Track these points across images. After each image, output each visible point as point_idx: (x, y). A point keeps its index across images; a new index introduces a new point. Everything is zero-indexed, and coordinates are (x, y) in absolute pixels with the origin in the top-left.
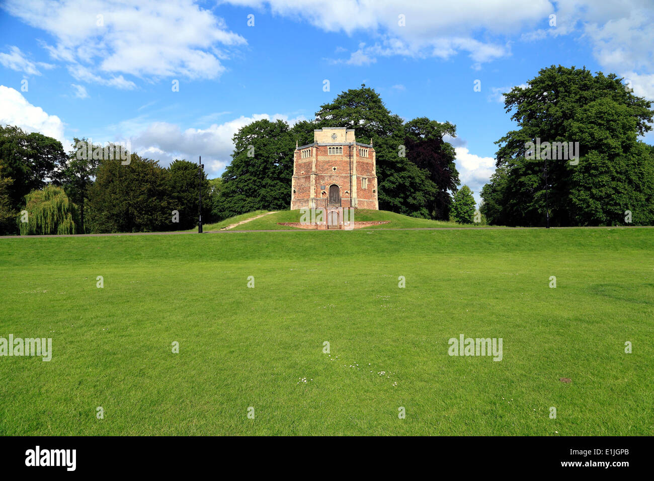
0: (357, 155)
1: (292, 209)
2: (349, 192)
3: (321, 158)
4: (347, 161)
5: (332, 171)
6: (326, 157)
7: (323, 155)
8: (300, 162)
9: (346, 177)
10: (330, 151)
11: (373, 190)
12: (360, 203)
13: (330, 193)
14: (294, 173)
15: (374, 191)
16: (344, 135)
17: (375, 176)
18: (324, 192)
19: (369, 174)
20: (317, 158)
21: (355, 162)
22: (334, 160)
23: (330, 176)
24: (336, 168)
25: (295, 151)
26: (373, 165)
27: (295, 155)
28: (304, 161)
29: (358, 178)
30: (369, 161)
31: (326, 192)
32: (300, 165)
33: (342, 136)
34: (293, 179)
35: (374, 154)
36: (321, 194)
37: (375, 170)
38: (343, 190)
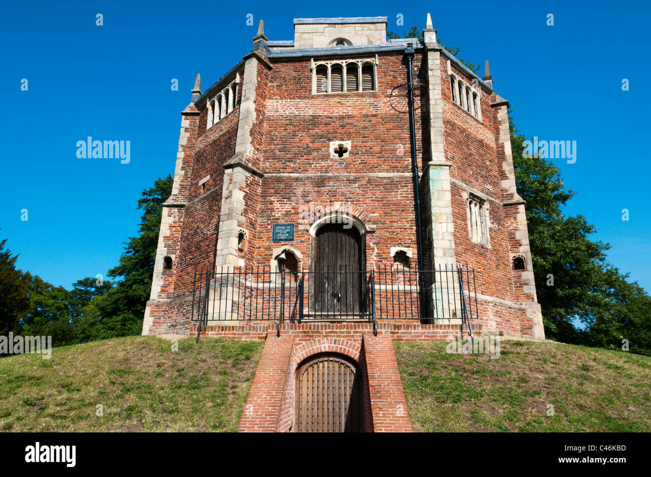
0: (442, 90)
2: (412, 253)
3: (277, 107)
4: (398, 117)
5: (326, 157)
6: (302, 103)
7: (290, 95)
8: (200, 144)
9: (392, 184)
10: (321, 80)
11: (512, 256)
13: (318, 258)
15: (520, 264)
17: (517, 198)
18: (289, 254)
19: (489, 187)
20: (262, 105)
21: (437, 110)
22: (338, 111)
23: (320, 182)
24: (347, 144)
25: (187, 112)
27: (184, 125)
28: (214, 136)
29: (453, 188)
30: (487, 137)
31: (298, 254)
32: (199, 157)
35: (503, 114)
36: (274, 264)
37: (512, 177)
38: (383, 243)
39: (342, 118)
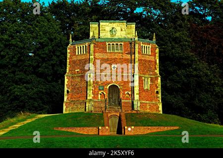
0: (139, 53)
1: (64, 112)
2: (130, 93)
3: (98, 55)
4: (128, 59)
6: (105, 54)
7: (101, 52)
8: (74, 58)
10: (109, 48)
11: (156, 90)
12: (142, 105)
13: (109, 94)
14: (67, 72)
15: (157, 92)
16: (123, 30)
17: (158, 75)
18: (103, 93)
19: (151, 73)
20: (94, 55)
21: (137, 60)
22: (114, 57)
25: (69, 47)
26: (156, 62)
27: (68, 51)
28: (79, 58)
29: (140, 78)
30: (152, 58)
31: (105, 93)
32: (74, 62)
33: (122, 30)
34: (66, 77)
35: (157, 50)
36: (99, 95)
37: (158, 69)
38: (124, 91)
39: (114, 59)
